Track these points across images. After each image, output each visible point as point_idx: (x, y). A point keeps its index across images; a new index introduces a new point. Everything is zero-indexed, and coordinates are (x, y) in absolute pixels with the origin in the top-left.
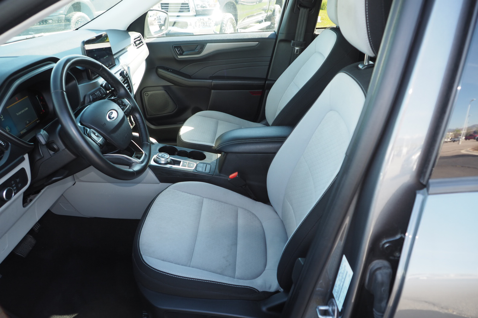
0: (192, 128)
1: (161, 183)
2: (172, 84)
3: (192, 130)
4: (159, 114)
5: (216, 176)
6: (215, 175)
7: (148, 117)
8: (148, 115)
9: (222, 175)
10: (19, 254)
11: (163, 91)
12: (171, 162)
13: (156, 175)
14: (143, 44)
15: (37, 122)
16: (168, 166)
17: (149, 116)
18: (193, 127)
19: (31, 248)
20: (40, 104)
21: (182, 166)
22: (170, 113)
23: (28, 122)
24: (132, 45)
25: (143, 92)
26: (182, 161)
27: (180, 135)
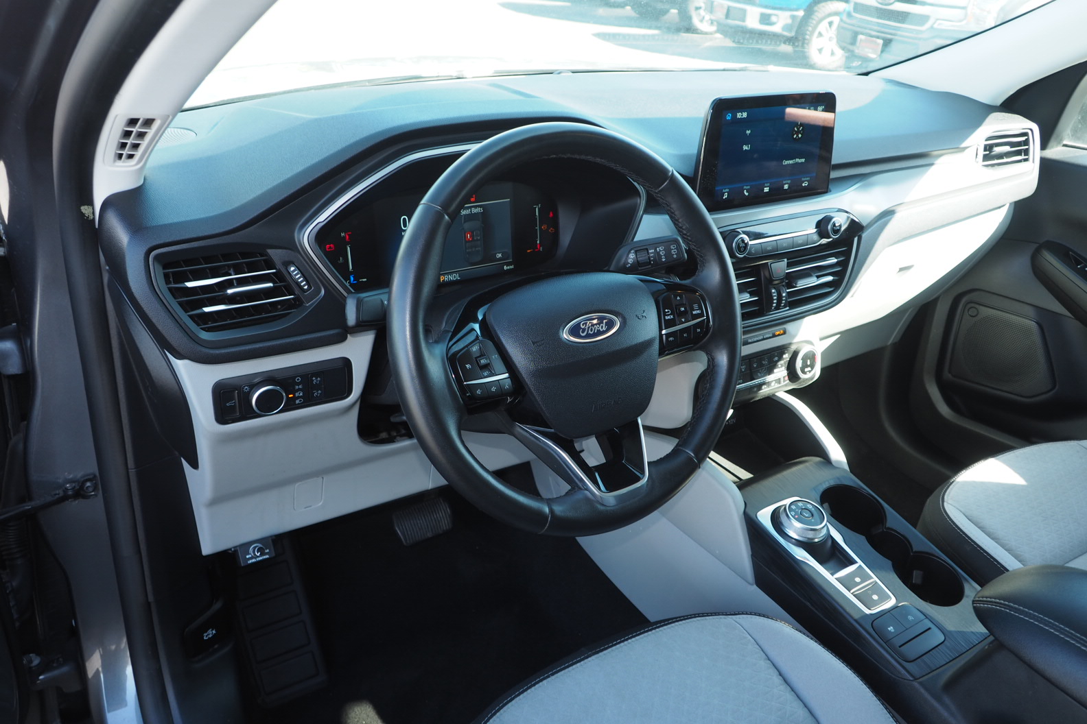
0: (1020, 481)
1: (755, 586)
2: (1069, 314)
3: (1013, 487)
4: (983, 385)
5: (922, 691)
6: (921, 683)
7: (947, 375)
8: (950, 372)
9: (947, 700)
10: (400, 531)
11: (1033, 325)
12: (822, 543)
13: (752, 555)
14: (1026, 160)
15: (505, 268)
16: (801, 554)
17: (950, 375)
18: (1026, 481)
19: (429, 535)
20: (538, 228)
21: (839, 580)
22: (1022, 396)
23: (500, 255)
24: (971, 152)
25: (964, 300)
26: (860, 563)
27: (953, 482)
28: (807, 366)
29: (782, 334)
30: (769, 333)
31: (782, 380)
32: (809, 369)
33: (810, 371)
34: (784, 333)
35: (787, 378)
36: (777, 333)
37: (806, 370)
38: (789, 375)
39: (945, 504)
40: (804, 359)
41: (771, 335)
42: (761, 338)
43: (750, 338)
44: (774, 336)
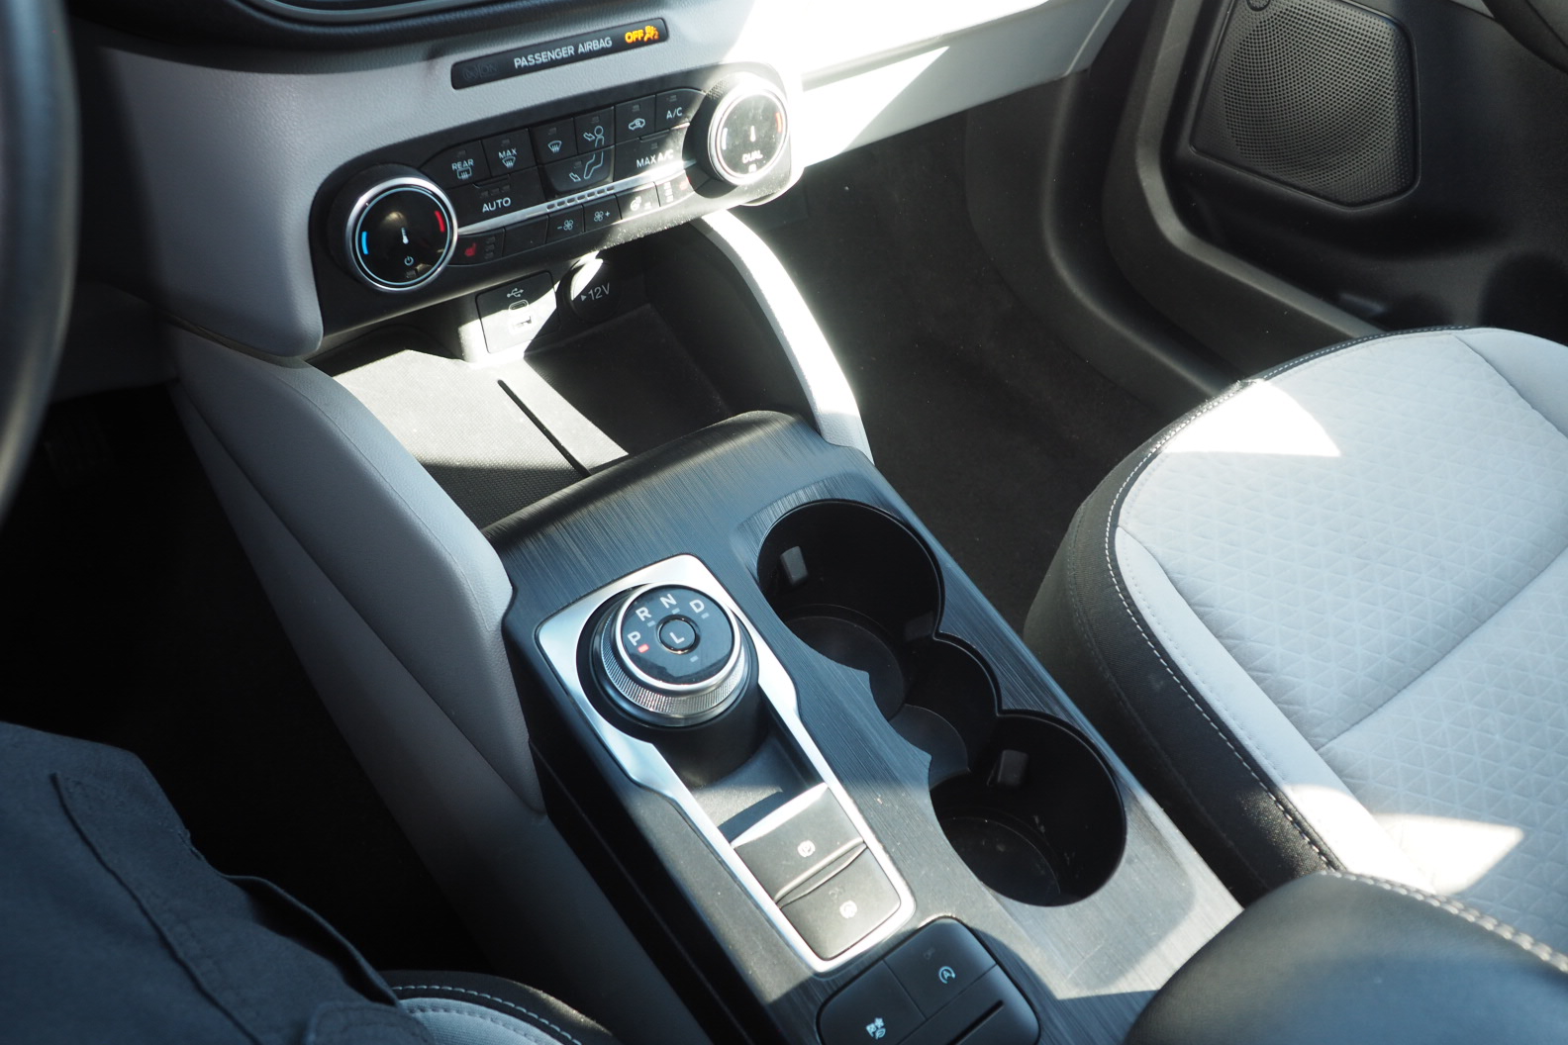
26: (829, 778)
27: (1155, 456)
28: (748, 147)
29: (651, 42)
30: (597, 35)
31: (668, 190)
32: (757, 155)
33: (760, 164)
34: (663, 36)
35: (685, 184)
36: (632, 36)
37: (746, 158)
38: (690, 172)
39: (1119, 531)
40: (735, 123)
41: (607, 43)
42: (567, 51)
43: (522, 52)
44: (620, 46)
